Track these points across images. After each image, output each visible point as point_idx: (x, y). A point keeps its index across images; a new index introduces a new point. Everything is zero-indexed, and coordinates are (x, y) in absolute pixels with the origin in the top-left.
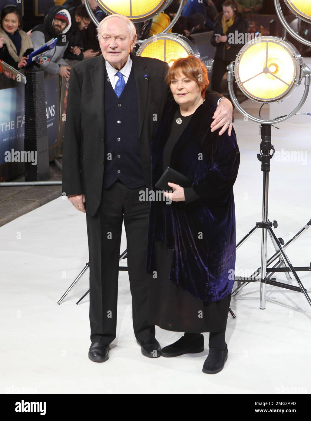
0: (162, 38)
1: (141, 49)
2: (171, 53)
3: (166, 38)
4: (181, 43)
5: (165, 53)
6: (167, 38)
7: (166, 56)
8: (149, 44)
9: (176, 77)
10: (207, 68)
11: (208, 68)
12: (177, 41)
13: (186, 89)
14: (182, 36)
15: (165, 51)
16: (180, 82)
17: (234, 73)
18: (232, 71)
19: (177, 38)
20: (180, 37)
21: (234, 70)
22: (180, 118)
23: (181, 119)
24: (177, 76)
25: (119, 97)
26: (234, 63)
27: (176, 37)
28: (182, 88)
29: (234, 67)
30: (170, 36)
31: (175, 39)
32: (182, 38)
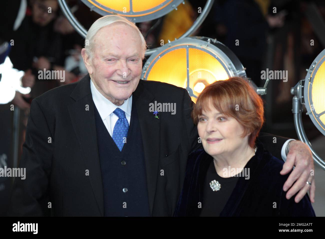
0: (182, 47)
1: (148, 65)
2: (197, 70)
3: (189, 45)
4: (214, 53)
5: (188, 71)
6: (191, 47)
7: (190, 74)
8: (161, 56)
9: (203, 112)
10: (259, 93)
11: (259, 91)
12: (208, 49)
13: (220, 132)
14: (215, 41)
15: (188, 67)
16: (211, 120)
17: (303, 99)
18: (301, 97)
19: (208, 46)
20: (212, 43)
21: (303, 94)
22: (217, 180)
23: (218, 182)
24: (205, 111)
25: (121, 150)
26: (303, 84)
27: (205, 44)
28: (214, 129)
29: (303, 89)
30: (195, 42)
31: (204, 47)
32: (216, 45)
